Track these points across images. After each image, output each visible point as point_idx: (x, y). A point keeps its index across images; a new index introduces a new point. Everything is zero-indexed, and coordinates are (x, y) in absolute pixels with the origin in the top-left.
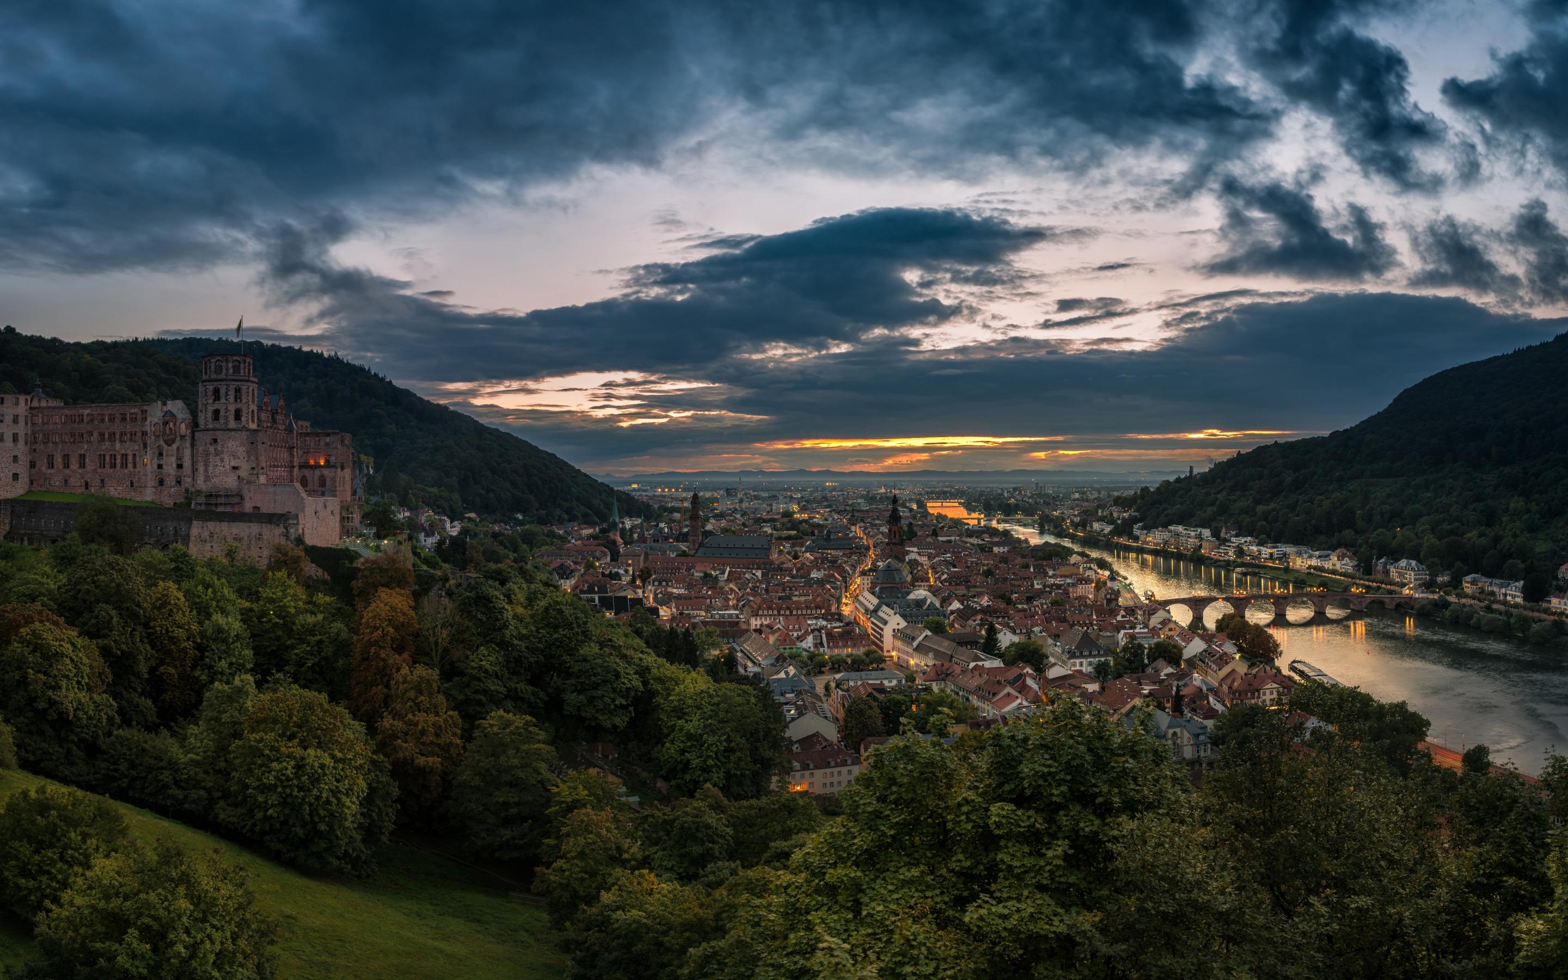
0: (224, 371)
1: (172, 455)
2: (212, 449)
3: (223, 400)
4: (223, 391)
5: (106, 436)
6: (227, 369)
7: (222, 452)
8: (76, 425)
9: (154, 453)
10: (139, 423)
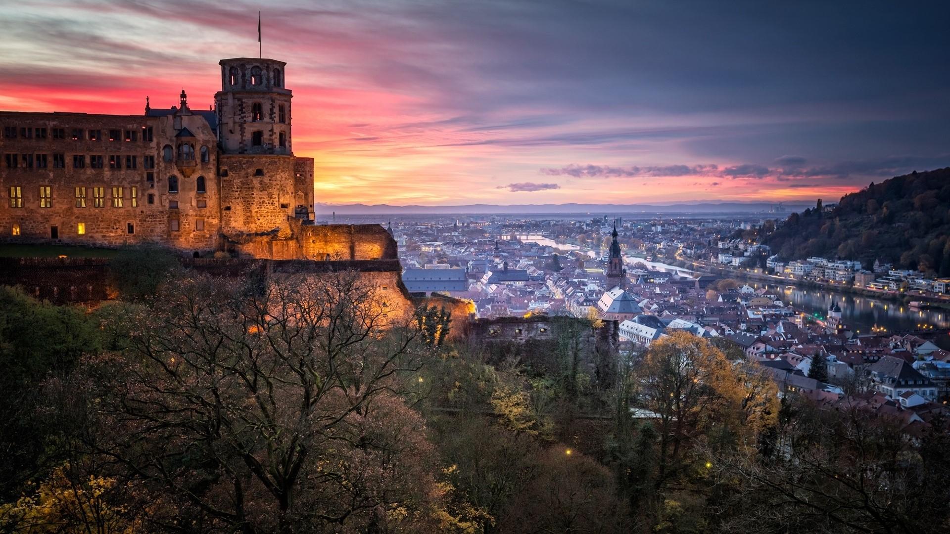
0: (265, 82)
1: (191, 190)
2: (256, 182)
3: (267, 119)
4: (266, 108)
5: (88, 160)
6: (268, 80)
7: (270, 186)
8: (34, 143)
9: (163, 186)
10: (140, 143)
